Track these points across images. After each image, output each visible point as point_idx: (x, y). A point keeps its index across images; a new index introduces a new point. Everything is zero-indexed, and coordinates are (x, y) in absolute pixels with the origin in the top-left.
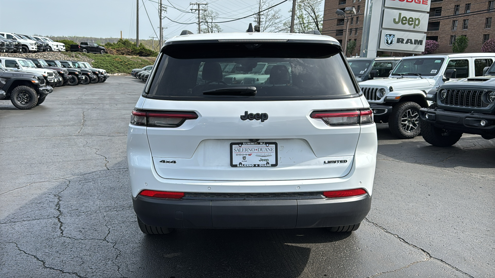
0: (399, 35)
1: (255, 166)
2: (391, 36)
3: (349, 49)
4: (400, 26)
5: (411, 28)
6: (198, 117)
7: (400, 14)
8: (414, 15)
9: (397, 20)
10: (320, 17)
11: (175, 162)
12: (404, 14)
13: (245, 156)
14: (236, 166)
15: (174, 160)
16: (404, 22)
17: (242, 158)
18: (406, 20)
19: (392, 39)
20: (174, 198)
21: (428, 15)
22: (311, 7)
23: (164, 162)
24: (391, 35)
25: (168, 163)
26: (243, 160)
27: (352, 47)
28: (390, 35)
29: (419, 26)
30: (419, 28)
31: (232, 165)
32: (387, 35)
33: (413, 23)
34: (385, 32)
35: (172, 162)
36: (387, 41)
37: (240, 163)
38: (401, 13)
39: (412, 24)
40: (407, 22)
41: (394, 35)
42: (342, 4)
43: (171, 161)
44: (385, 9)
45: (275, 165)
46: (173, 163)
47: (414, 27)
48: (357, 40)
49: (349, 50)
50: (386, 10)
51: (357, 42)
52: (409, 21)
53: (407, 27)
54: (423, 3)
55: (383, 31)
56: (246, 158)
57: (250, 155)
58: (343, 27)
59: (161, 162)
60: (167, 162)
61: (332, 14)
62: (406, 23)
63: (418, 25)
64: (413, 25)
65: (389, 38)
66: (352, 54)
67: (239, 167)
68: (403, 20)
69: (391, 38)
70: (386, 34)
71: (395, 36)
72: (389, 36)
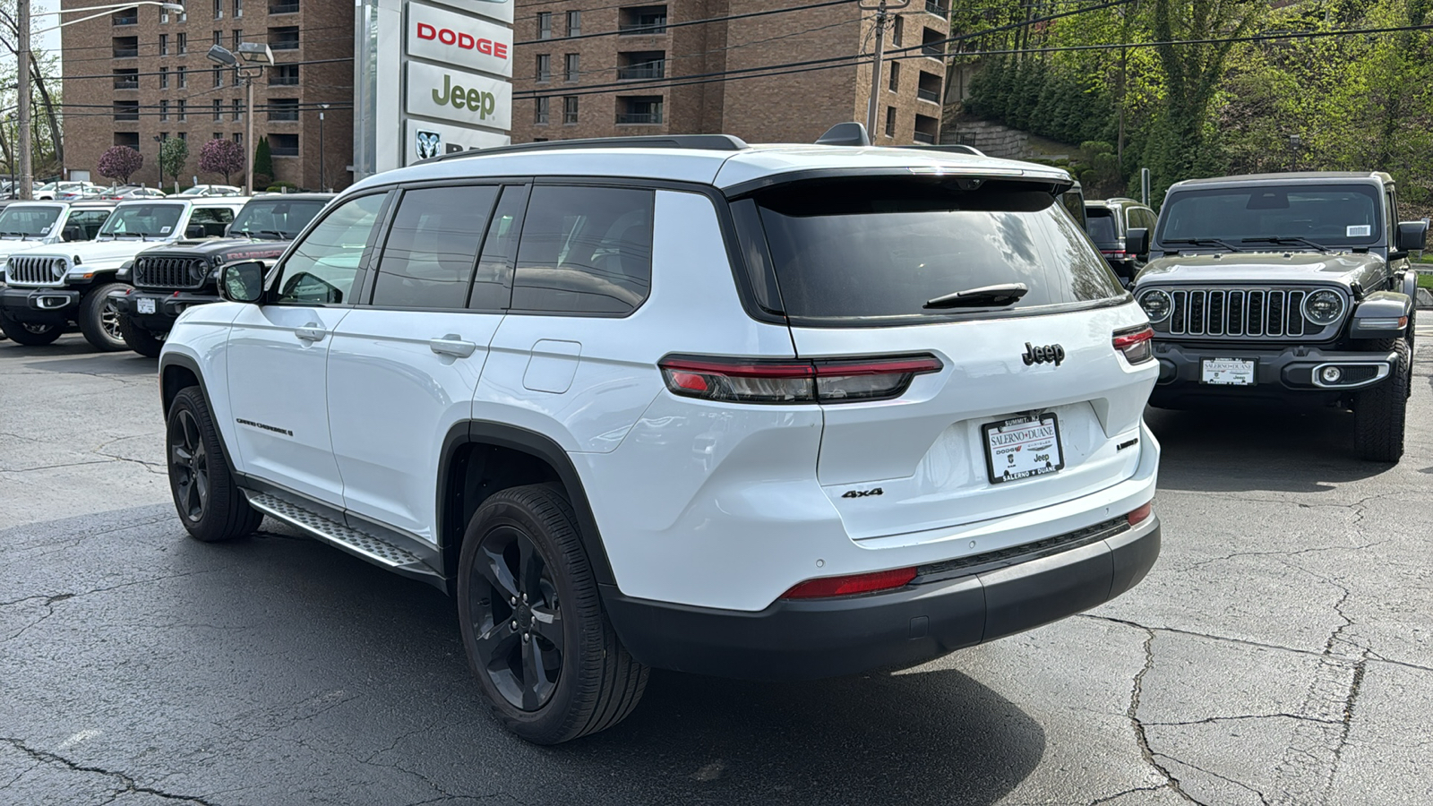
0: (449, 134)
1: (1030, 474)
2: (432, 137)
3: (167, 162)
4: (449, 111)
5: (475, 117)
6: (943, 366)
7: (447, 78)
8: (482, 84)
9: (441, 95)
10: (46, 56)
11: (880, 492)
12: (458, 78)
13: (1010, 453)
14: (1000, 480)
15: (876, 485)
16: (458, 101)
17: (1007, 459)
18: (462, 96)
19: (435, 145)
20: (892, 587)
21: (510, 86)
22: (9, 23)
23: (854, 495)
24: (431, 134)
25: (863, 496)
26: (1010, 464)
27: (175, 157)
28: (429, 135)
29: (493, 114)
30: (494, 118)
31: (993, 480)
32: (420, 133)
33: (480, 104)
34: (415, 126)
35: (872, 493)
36: (423, 150)
37: (1007, 473)
38: (449, 77)
39: (477, 107)
40: (465, 101)
41: (438, 135)
42: (122, 24)
43: (870, 491)
44: (410, 62)
45: (1060, 466)
46: (876, 496)
47: (482, 117)
48: (187, 137)
49: (166, 166)
50: (411, 64)
51: (187, 141)
52: (470, 99)
53: (465, 114)
54: (496, 55)
55: (410, 122)
56: (1014, 458)
57: (1018, 449)
58: (137, 93)
59: (845, 496)
60: (862, 494)
61: (92, 51)
62: (464, 104)
63: (490, 111)
64: (479, 110)
65: (426, 143)
66: (179, 177)
67: (1007, 481)
68: (455, 96)
69: (432, 144)
70: (419, 130)
71: (440, 138)
72: (425, 136)
